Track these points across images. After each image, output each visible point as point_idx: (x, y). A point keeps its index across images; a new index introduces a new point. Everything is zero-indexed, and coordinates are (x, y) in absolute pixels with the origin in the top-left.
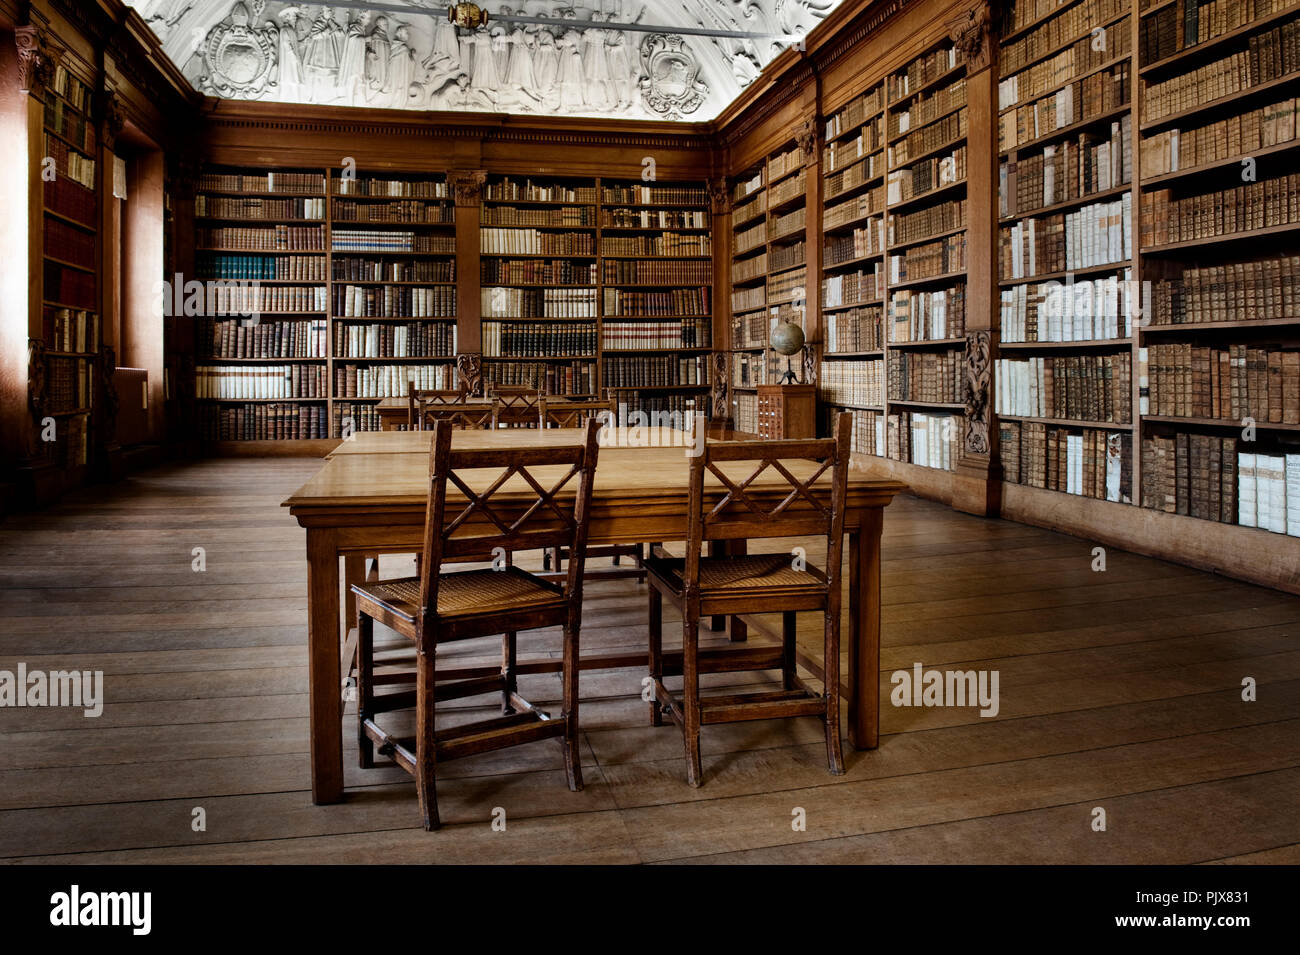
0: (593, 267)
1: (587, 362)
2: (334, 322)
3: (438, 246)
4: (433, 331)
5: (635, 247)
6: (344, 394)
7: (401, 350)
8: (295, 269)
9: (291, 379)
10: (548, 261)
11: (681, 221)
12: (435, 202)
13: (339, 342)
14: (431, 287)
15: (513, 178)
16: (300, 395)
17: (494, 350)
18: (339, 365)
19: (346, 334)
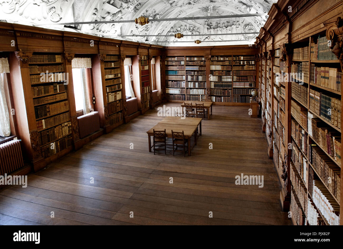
0: (231, 72)
1: (230, 89)
2: (186, 81)
3: (203, 69)
4: (202, 83)
5: (240, 68)
6: (188, 93)
7: (197, 87)
8: (180, 73)
9: (180, 91)
10: (223, 71)
11: (249, 63)
12: (202, 61)
13: (187, 85)
14: (202, 76)
15: (216, 56)
16: (181, 93)
17: (213, 87)
18: (187, 89)
19: (188, 84)
